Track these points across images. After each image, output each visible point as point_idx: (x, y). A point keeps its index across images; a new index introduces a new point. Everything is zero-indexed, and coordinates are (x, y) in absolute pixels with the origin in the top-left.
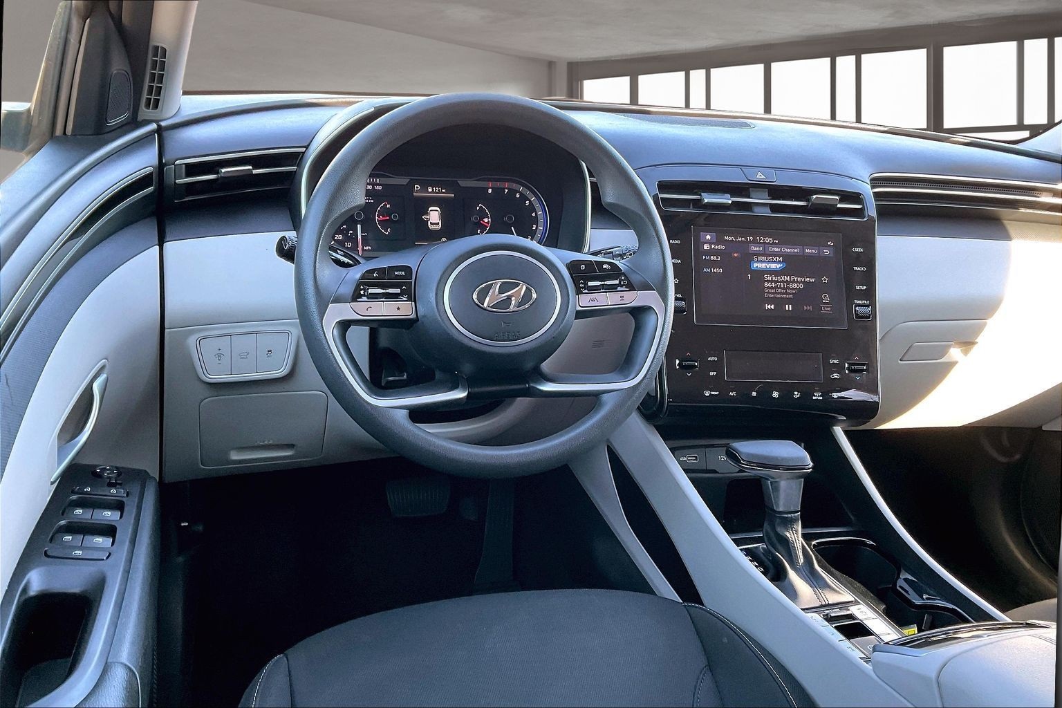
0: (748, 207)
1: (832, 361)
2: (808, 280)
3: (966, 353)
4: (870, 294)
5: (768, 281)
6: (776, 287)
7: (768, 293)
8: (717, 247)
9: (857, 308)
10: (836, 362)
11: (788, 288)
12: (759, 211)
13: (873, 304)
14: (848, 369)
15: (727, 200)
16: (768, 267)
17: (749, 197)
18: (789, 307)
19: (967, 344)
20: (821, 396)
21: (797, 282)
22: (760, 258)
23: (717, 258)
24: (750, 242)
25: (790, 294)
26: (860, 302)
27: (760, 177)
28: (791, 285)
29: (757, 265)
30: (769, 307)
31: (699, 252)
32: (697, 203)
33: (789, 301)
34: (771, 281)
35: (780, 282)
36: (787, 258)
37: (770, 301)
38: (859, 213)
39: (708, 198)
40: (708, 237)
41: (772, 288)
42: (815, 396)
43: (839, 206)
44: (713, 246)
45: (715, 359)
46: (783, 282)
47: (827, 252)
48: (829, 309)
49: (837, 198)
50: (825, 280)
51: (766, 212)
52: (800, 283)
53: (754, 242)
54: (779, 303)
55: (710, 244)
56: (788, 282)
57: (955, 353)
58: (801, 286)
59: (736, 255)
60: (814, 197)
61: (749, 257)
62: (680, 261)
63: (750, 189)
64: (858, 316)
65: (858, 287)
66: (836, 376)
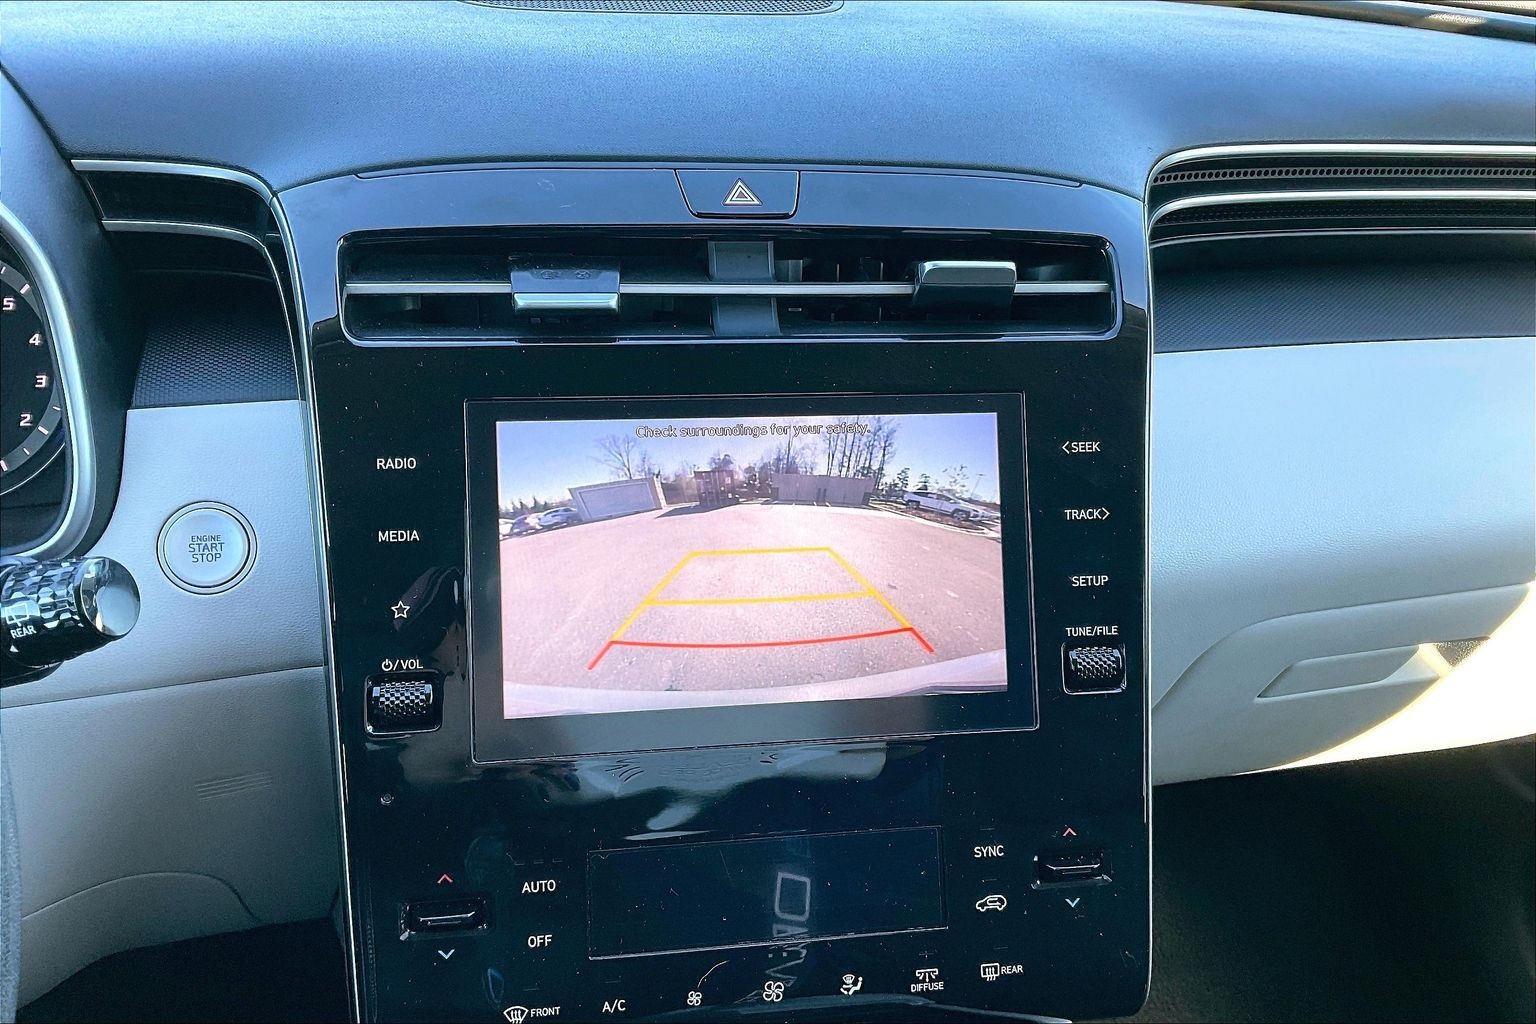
0: (698, 312)
1: (979, 852)
4: (1123, 601)
9: (1073, 655)
10: (995, 851)
12: (732, 330)
13: (1132, 638)
14: (1041, 870)
15: (601, 293)
17: (706, 276)
20: (938, 979)
26: (1086, 631)
27: (741, 197)
32: (496, 312)
38: (1093, 311)
39: (533, 293)
42: (917, 981)
43: (1021, 288)
45: (550, 885)
49: (1011, 265)
51: (764, 330)
60: (928, 266)
62: (415, 535)
63: (711, 244)
64: (1075, 679)
65: (1079, 581)
66: (993, 902)
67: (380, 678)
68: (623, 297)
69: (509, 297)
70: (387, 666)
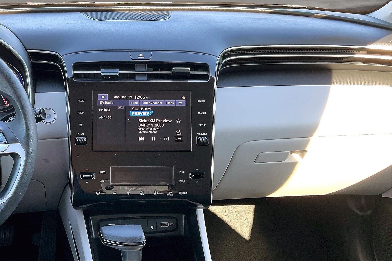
0: (133, 76)
1: (180, 172)
2: (167, 121)
3: (302, 156)
4: (209, 129)
5: (141, 123)
6: (146, 127)
7: (141, 130)
8: (108, 103)
9: (199, 138)
10: (183, 172)
11: (154, 127)
12: (139, 79)
13: (210, 135)
14: (191, 176)
15: (116, 73)
16: (141, 114)
17: (135, 70)
18: (154, 139)
19: (303, 152)
20: (172, 194)
21: (160, 123)
22: (137, 109)
23: (108, 110)
24: (130, 99)
25: (154, 130)
26: (201, 134)
27: (141, 57)
28: (156, 125)
29: (134, 113)
30: (141, 139)
31: (97, 106)
32: (98, 76)
33: (154, 135)
34: (143, 123)
35: (149, 123)
36: (154, 108)
37: (142, 135)
38: (205, 77)
39: (104, 72)
40: (103, 97)
41: (143, 127)
42: (168, 194)
43: (191, 73)
44: (106, 102)
45: (104, 172)
46: (151, 123)
47: (181, 103)
48: (181, 139)
49: (189, 68)
50: (178, 121)
51: (145, 79)
52: (162, 123)
53: (133, 99)
54: (148, 136)
55: (104, 101)
56: (154, 123)
57: (296, 156)
58: (163, 125)
59: (120, 107)
60: (174, 68)
61: (130, 108)
62: (84, 113)
63: (136, 65)
64: (199, 143)
65: (200, 125)
66: (182, 181)
67: (78, 136)
68: (120, 74)
69: (101, 73)
70: (79, 134)
